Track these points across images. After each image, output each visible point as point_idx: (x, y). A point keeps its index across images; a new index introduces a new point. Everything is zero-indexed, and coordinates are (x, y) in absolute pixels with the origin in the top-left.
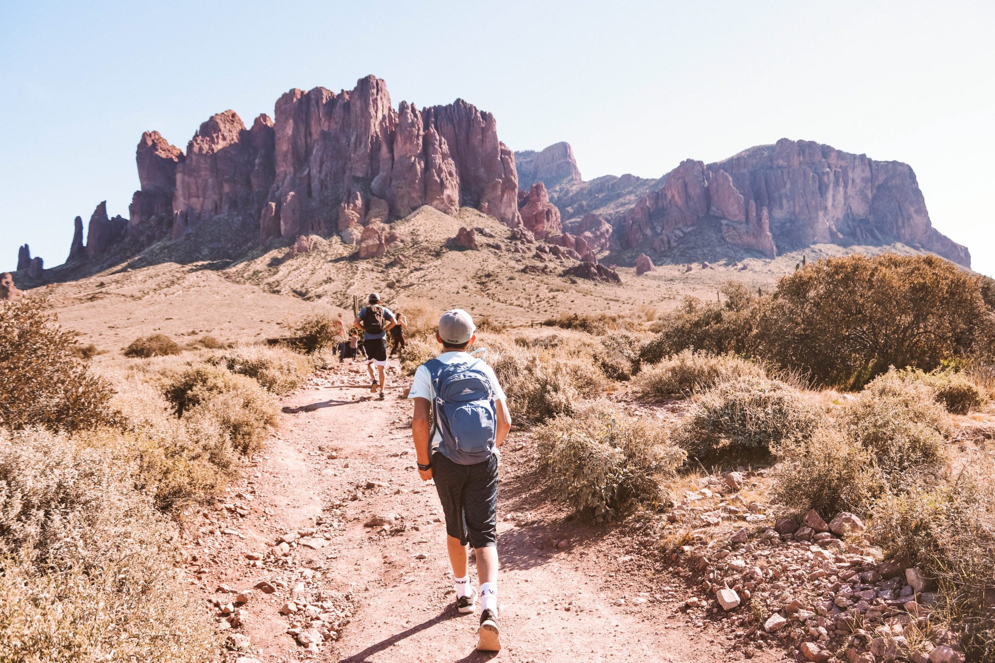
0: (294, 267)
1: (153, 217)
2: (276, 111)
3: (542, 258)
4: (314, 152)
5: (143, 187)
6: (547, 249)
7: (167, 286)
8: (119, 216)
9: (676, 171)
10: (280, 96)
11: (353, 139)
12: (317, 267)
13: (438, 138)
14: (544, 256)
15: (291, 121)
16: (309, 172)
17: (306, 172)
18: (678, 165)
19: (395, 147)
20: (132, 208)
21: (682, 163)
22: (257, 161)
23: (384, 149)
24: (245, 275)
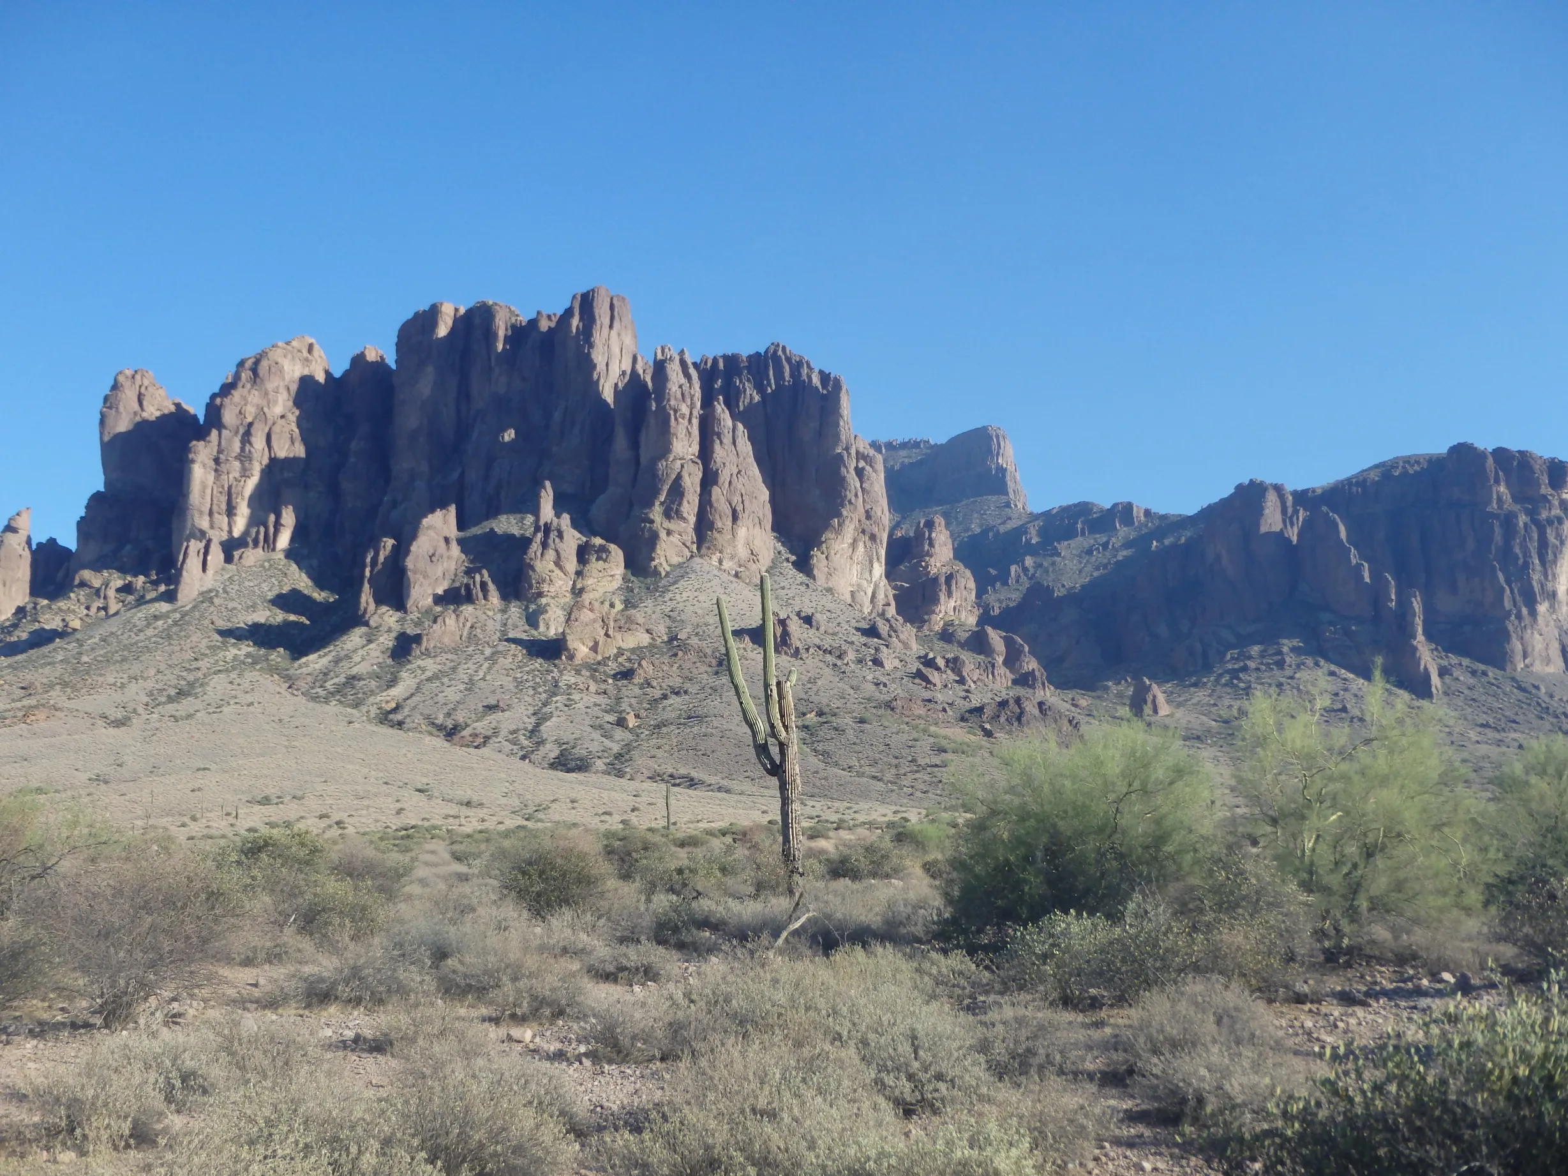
0: (429, 674)
1: (128, 547)
2: (399, 345)
3: (928, 681)
4: (475, 435)
5: (106, 484)
6: (941, 662)
7: (170, 699)
8: (52, 541)
9: (1224, 503)
10: (410, 315)
11: (557, 416)
12: (476, 678)
13: (729, 423)
14: (935, 676)
15: (430, 370)
16: (462, 474)
17: (455, 475)
18: (1231, 490)
19: (643, 438)
20: (82, 524)
21: (1240, 488)
22: (354, 445)
23: (621, 442)
24: (328, 685)
